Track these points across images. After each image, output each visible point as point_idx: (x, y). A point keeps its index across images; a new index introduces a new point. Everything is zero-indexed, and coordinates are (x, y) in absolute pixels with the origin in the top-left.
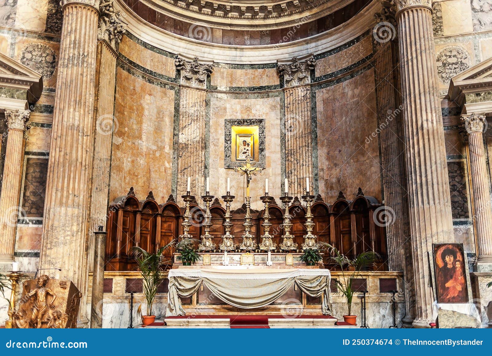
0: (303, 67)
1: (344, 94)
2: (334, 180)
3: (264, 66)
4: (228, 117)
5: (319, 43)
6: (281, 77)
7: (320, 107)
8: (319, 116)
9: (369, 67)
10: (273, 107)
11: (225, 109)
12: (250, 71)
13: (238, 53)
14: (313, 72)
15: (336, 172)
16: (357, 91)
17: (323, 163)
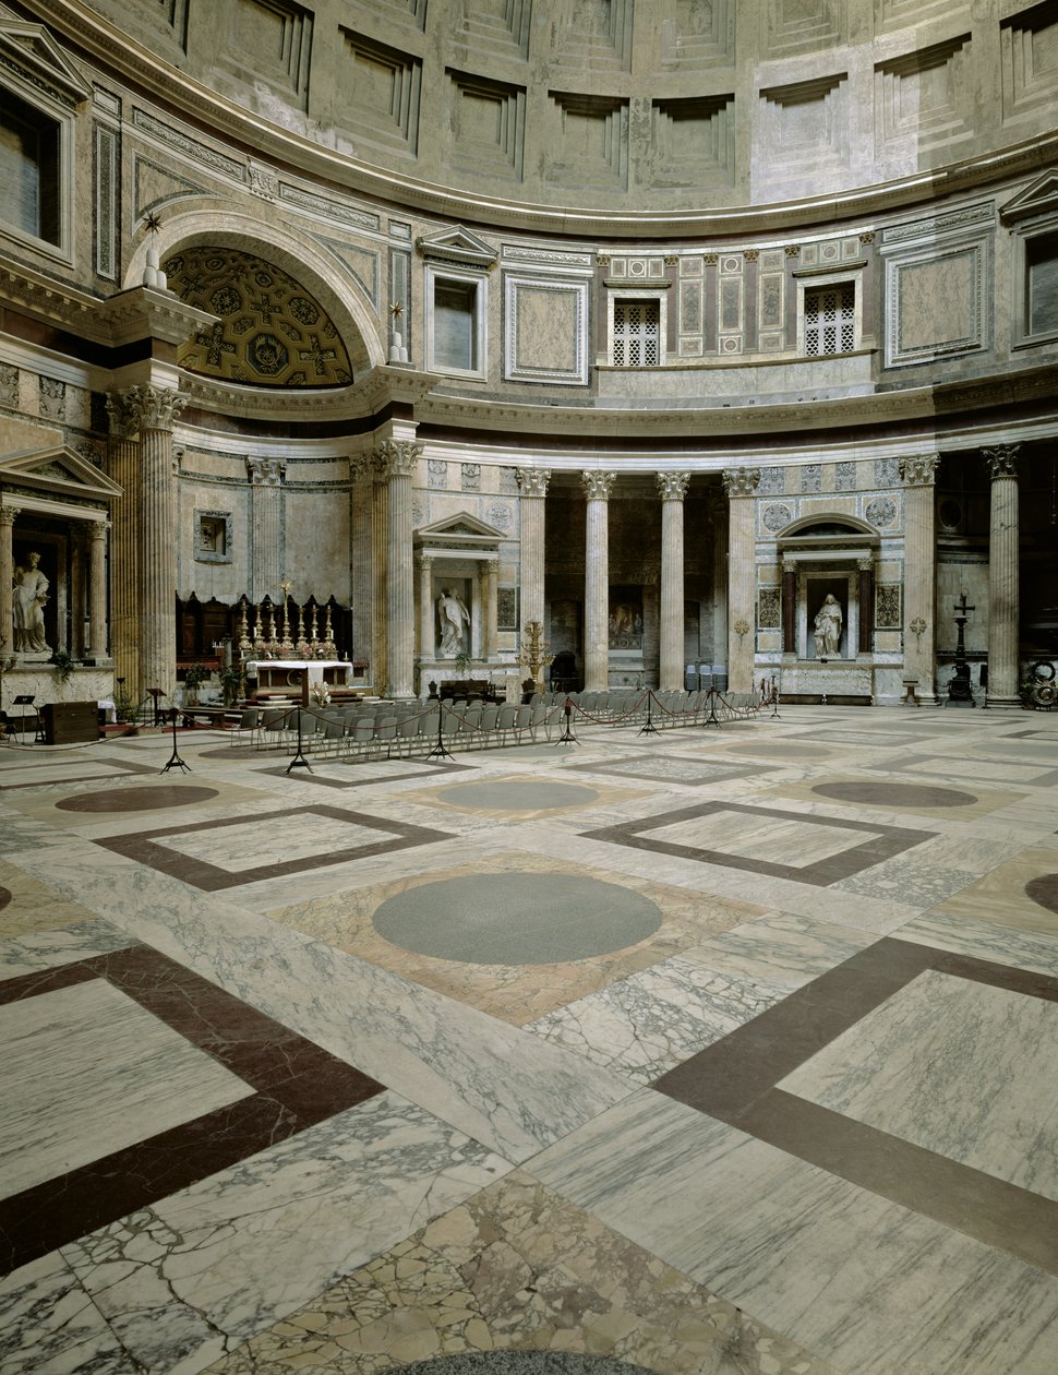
0: (274, 468)
1: (314, 506)
2: (301, 583)
3: (233, 456)
4: (198, 508)
5: (292, 447)
6: (250, 473)
7: (289, 511)
8: (288, 520)
9: (345, 490)
10: (240, 501)
11: (194, 497)
12: (217, 458)
13: (207, 437)
14: (283, 475)
15: (303, 575)
16: (330, 508)
17: (291, 565)
